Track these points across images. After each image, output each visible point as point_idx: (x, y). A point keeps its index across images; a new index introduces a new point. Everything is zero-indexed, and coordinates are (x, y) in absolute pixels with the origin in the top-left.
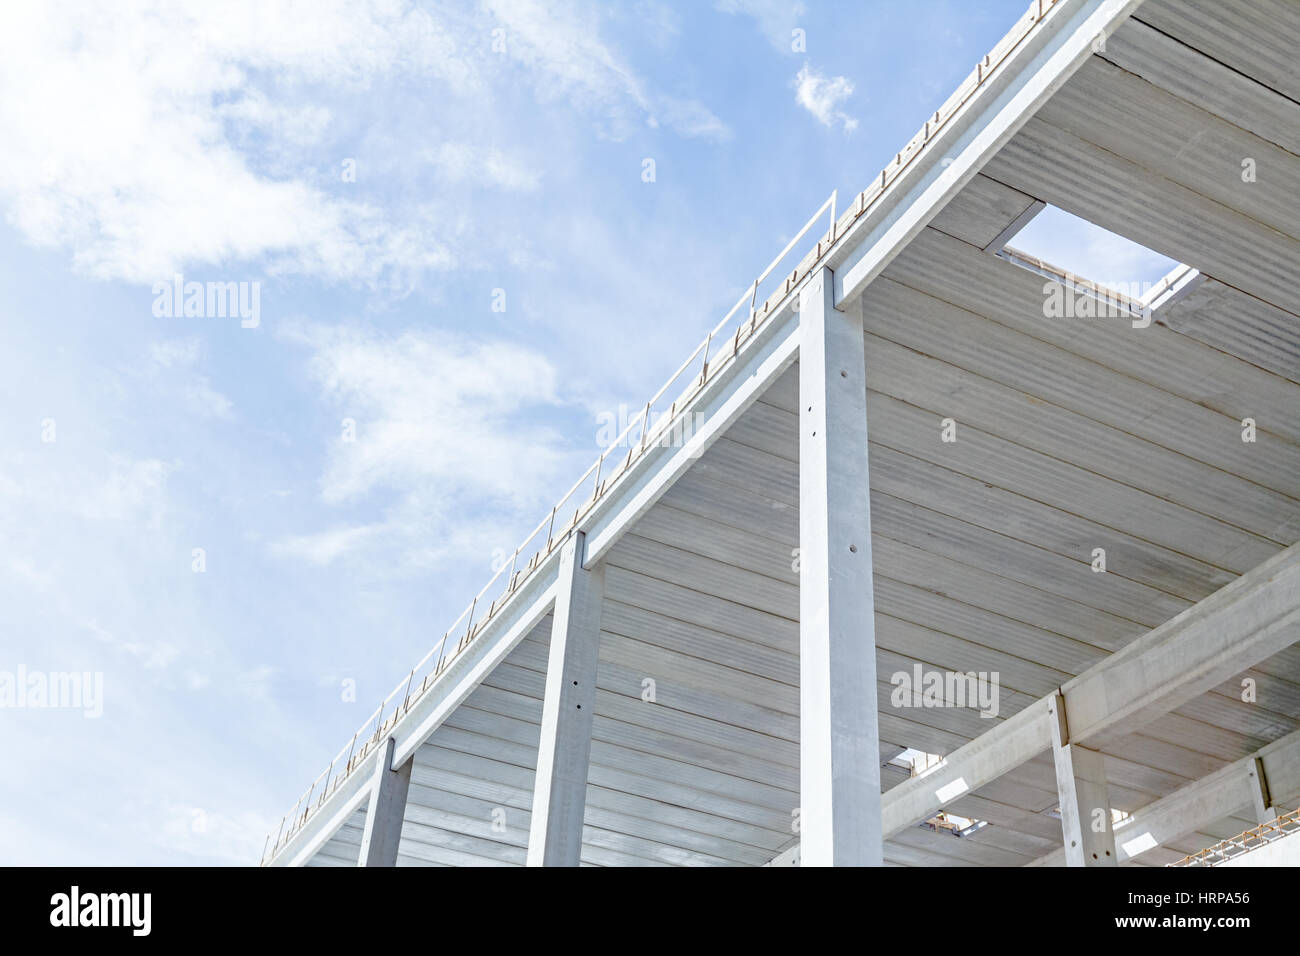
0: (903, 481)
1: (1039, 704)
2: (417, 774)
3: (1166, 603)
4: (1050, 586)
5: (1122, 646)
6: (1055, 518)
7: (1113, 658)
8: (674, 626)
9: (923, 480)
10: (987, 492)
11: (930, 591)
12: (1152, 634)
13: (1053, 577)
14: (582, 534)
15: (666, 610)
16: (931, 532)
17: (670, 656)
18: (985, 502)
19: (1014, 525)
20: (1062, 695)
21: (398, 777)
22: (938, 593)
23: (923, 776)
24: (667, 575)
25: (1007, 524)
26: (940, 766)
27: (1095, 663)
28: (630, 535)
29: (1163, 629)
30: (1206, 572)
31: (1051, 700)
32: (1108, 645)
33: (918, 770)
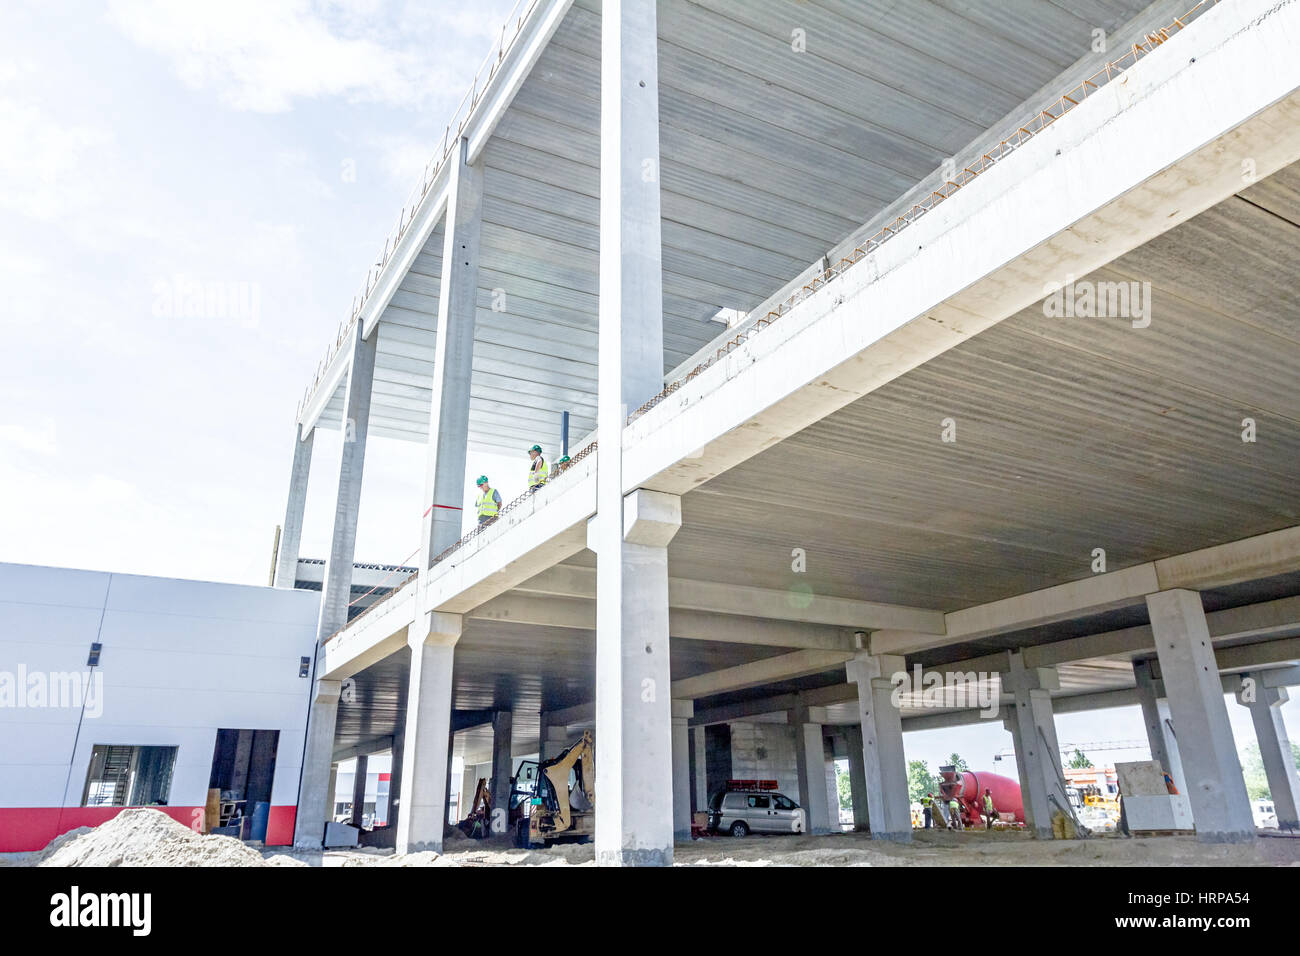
0: (703, 82)
1: (812, 267)
2: (381, 345)
3: (900, 182)
4: (817, 171)
5: (869, 219)
6: (819, 111)
7: (863, 228)
8: (548, 219)
9: (720, 81)
10: (768, 89)
11: (730, 179)
12: (890, 208)
13: (820, 164)
14: (465, 139)
15: (542, 205)
16: (729, 128)
17: (548, 244)
18: (766, 99)
19: (788, 119)
20: (827, 260)
21: (367, 348)
22: (736, 181)
23: (735, 328)
24: (536, 175)
25: (783, 118)
26: (746, 319)
27: (850, 234)
28: (493, 138)
29: (898, 202)
30: (928, 153)
31: (820, 264)
32: (860, 219)
33: (731, 324)
